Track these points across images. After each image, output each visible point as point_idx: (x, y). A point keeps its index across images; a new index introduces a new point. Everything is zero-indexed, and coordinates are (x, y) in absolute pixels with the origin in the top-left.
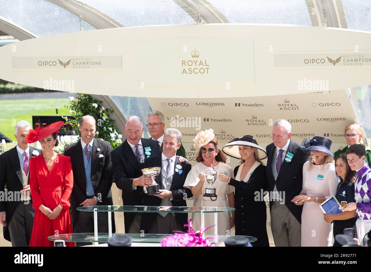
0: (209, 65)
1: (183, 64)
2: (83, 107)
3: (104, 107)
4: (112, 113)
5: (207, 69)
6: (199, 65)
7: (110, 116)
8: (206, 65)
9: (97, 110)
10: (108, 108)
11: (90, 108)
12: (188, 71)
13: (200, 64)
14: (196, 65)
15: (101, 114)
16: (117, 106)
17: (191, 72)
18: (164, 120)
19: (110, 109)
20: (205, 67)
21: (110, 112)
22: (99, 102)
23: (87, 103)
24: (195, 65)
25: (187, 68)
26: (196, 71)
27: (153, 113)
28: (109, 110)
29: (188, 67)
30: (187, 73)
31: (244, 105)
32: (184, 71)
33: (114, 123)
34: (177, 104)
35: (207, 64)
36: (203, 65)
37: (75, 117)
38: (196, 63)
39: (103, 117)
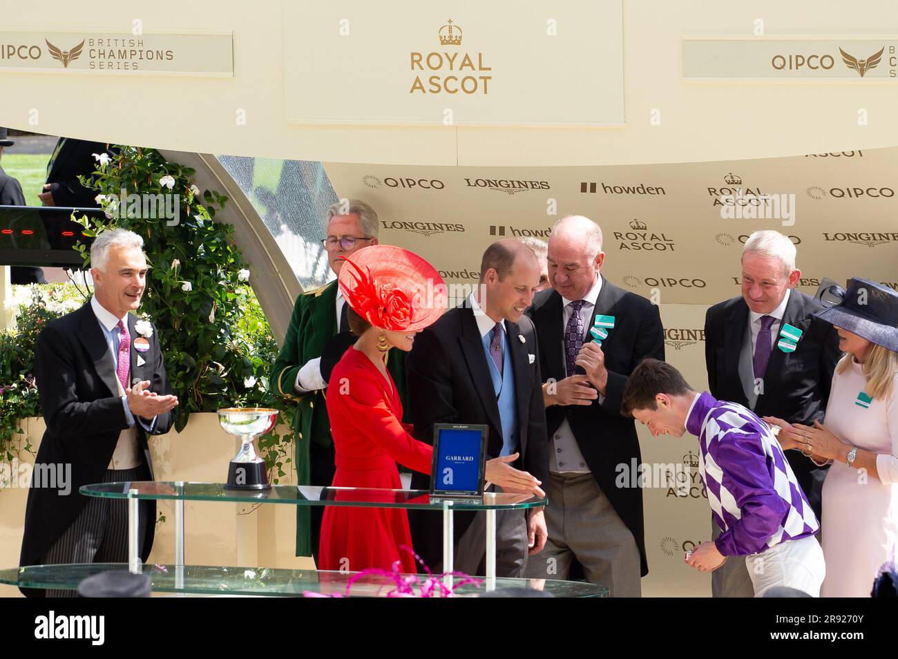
0: (490, 69)
1: (415, 64)
3: (197, 185)
4: (222, 205)
5: (485, 78)
6: (461, 69)
7: (217, 213)
8: (481, 69)
10: (210, 189)
11: (155, 189)
12: (427, 86)
13: (463, 65)
14: (451, 69)
15: (188, 208)
16: (237, 184)
17: (436, 89)
19: (216, 193)
20: (477, 74)
21: (218, 201)
22: (184, 170)
24: (449, 66)
25: (425, 75)
26: (452, 85)
28: (213, 196)
29: (429, 73)
30: (424, 92)
31: (608, 189)
32: (417, 85)
33: (227, 236)
34: (410, 183)
35: (483, 67)
36: (473, 69)
38: (451, 61)
39: (196, 217)
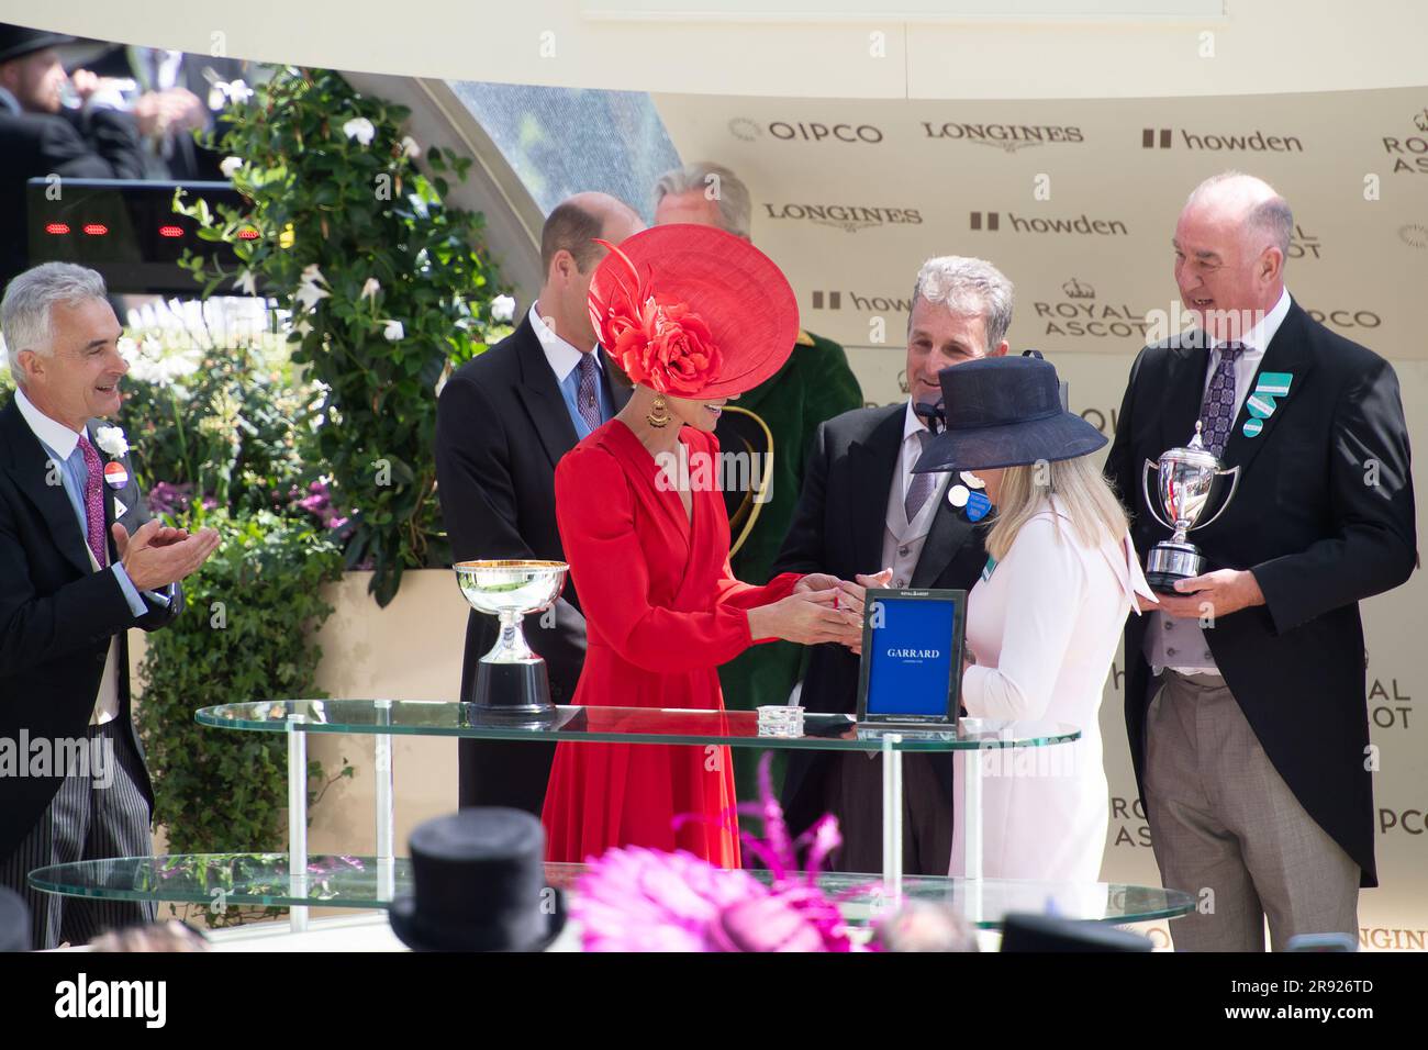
2: (299, 138)
3: (414, 138)
4: (462, 175)
7: (452, 191)
9: (379, 159)
10: (439, 146)
11: (335, 146)
15: (398, 181)
16: (490, 135)
18: (747, 216)
19: (449, 153)
21: (454, 168)
22: (391, 110)
23: (322, 115)
27: (684, 176)
28: (445, 159)
31: (1193, 141)
33: (471, 234)
34: (818, 132)
37: (251, 195)
39: (413, 198)
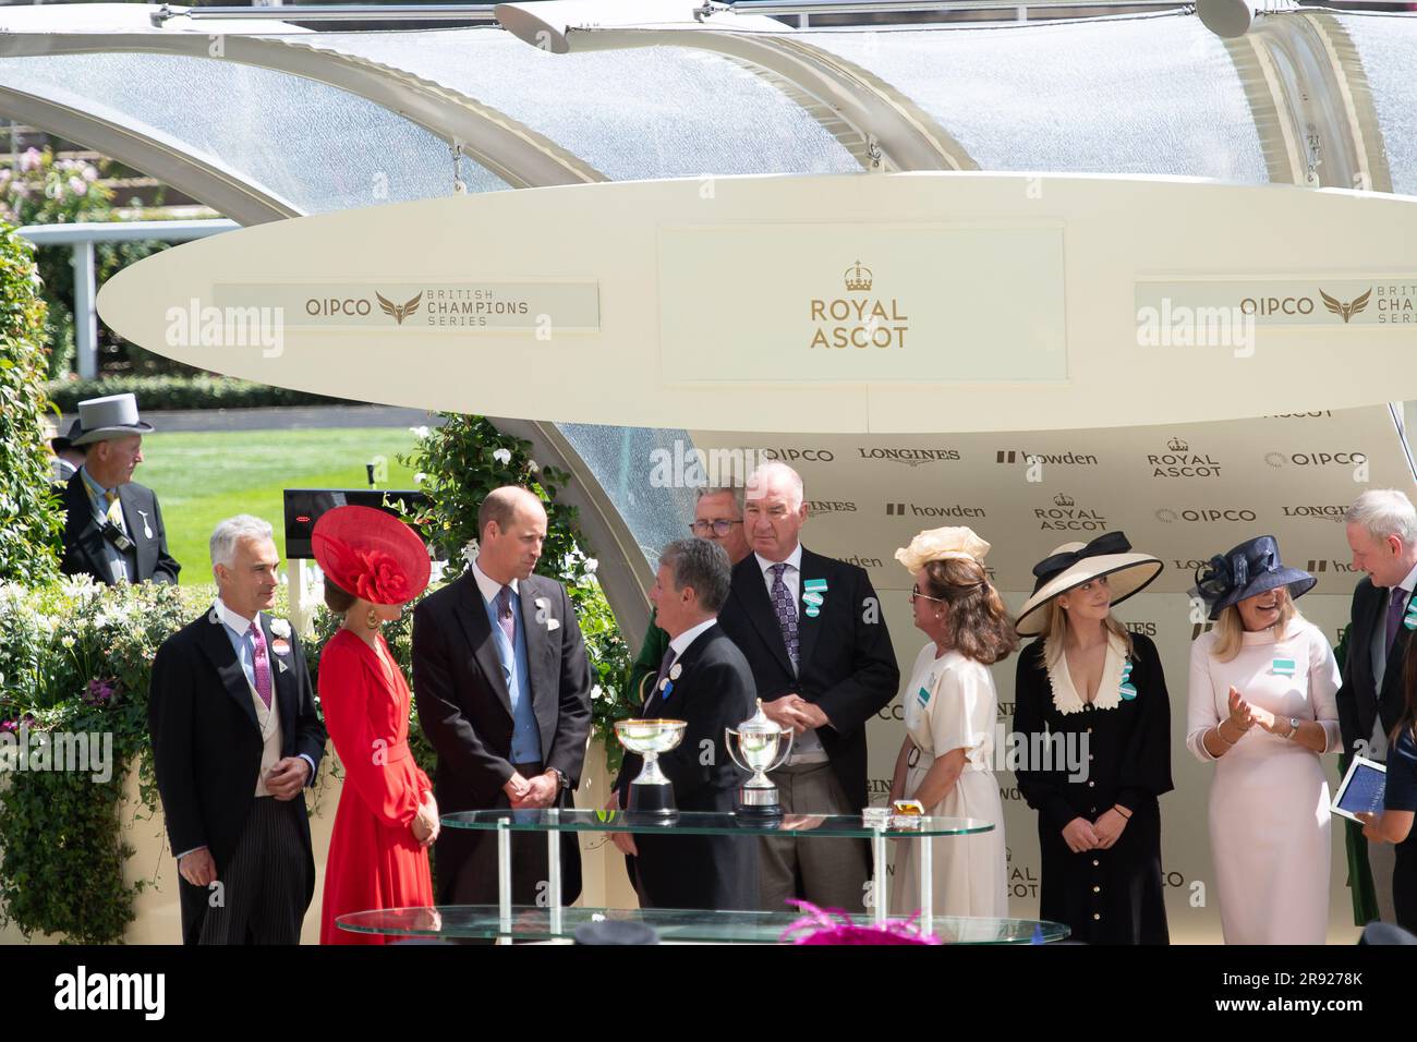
0: (905, 318)
2: (463, 461)
3: (536, 461)
4: (565, 484)
5: (901, 330)
7: (558, 494)
8: (895, 318)
9: (513, 474)
10: (550, 466)
11: (487, 466)
12: (831, 339)
13: (874, 313)
14: (860, 318)
16: (583, 459)
17: (842, 342)
19: (557, 470)
20: (891, 324)
21: (559, 479)
23: (478, 446)
24: (857, 316)
25: (828, 327)
26: (860, 337)
28: (554, 473)
29: (832, 324)
30: (828, 346)
32: (819, 338)
33: (571, 520)
34: (794, 456)
35: (898, 315)
36: (886, 319)
37: (432, 497)
38: (860, 310)
